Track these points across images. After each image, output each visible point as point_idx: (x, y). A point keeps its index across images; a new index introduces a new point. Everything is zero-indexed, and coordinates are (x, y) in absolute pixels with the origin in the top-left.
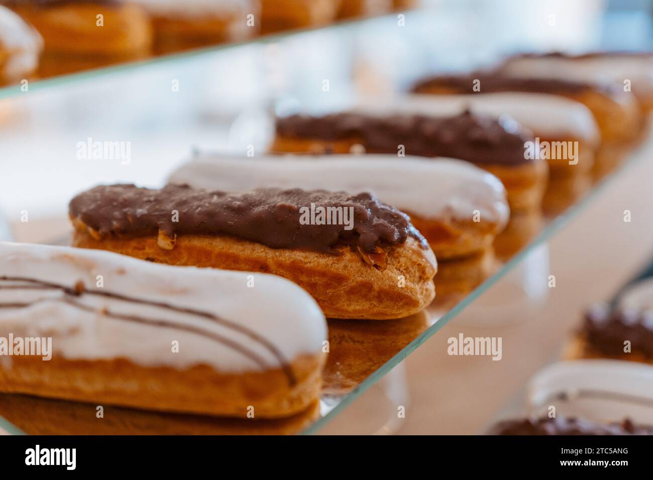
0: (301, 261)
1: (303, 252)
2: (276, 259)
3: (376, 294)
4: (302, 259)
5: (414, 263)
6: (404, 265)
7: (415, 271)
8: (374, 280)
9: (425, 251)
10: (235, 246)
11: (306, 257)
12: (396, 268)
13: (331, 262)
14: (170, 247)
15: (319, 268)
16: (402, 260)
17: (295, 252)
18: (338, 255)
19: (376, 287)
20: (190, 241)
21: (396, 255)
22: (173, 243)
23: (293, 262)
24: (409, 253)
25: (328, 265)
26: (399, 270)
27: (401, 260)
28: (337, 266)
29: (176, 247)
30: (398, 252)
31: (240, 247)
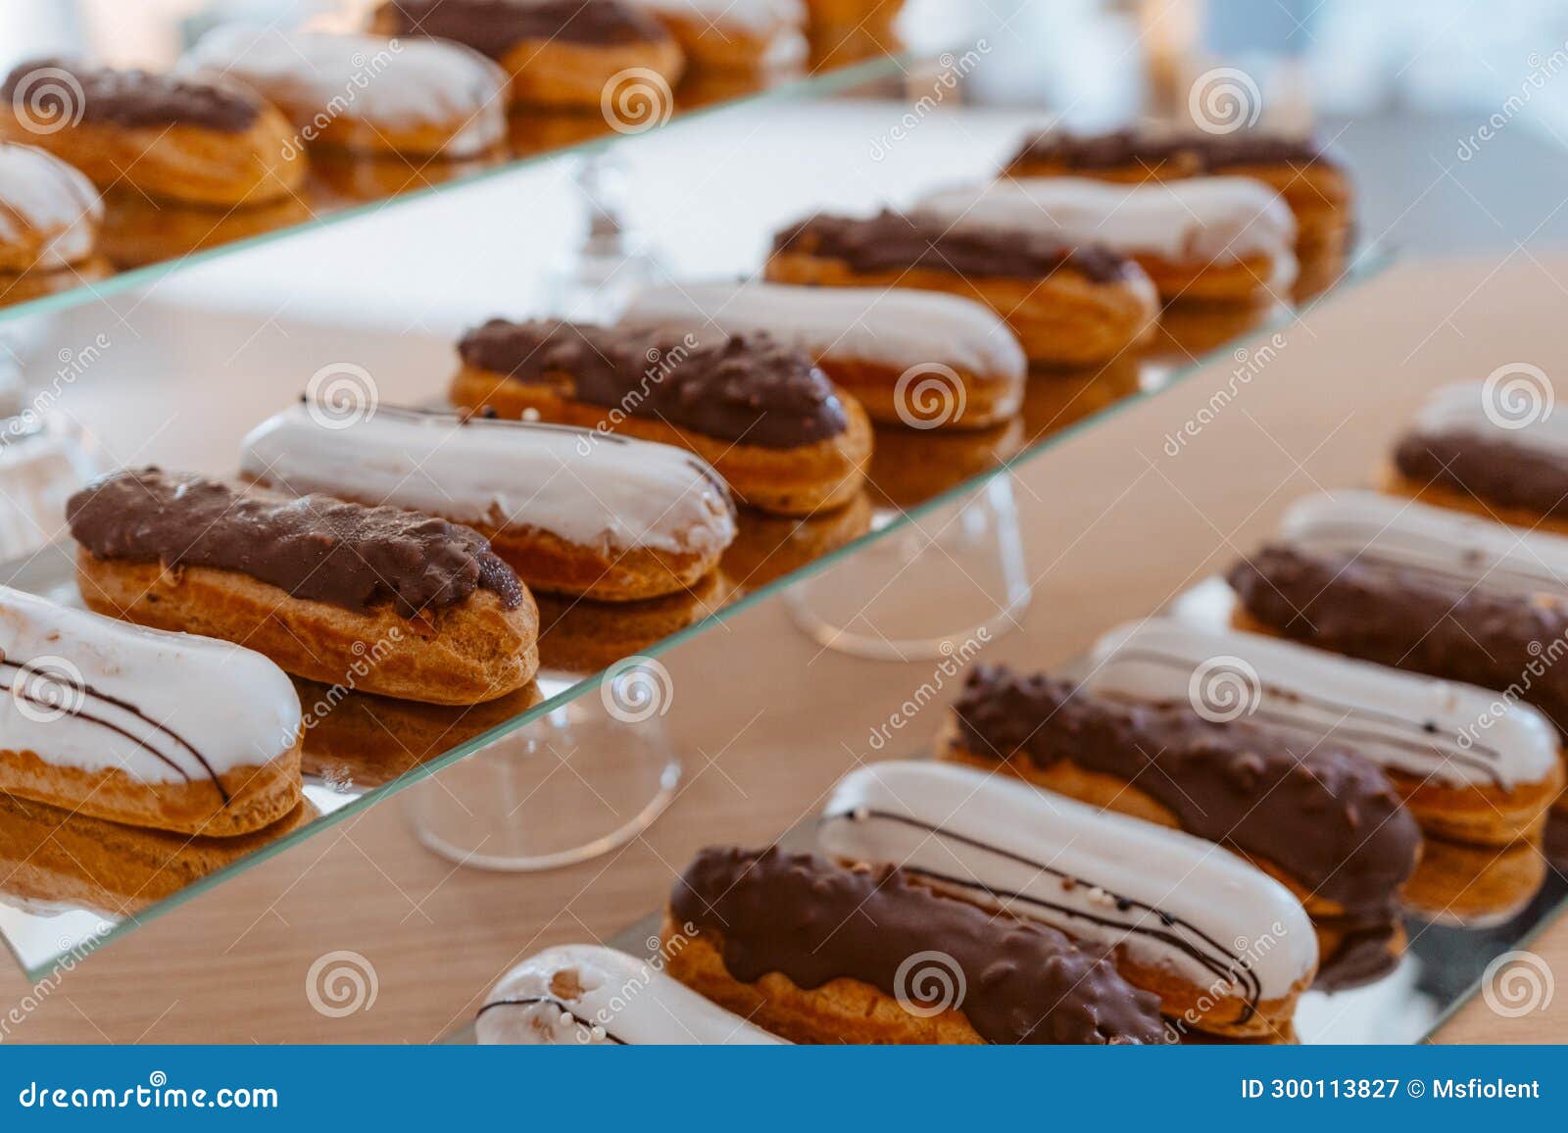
0: (326, 620)
1: (330, 607)
2: (297, 613)
3: (420, 674)
4: (328, 617)
5: (481, 633)
6: (464, 633)
7: (482, 644)
8: (416, 655)
9: (507, 614)
10: (252, 590)
11: (333, 615)
12: (453, 639)
13: (362, 625)
14: (173, 584)
15: (346, 632)
16: (463, 626)
17: (321, 606)
18: (373, 616)
19: (418, 665)
20: (200, 576)
21: (456, 619)
22: (176, 579)
23: (317, 620)
24: (474, 619)
25: (358, 629)
26: (458, 641)
27: (461, 627)
28: (369, 631)
29: (183, 582)
30: (459, 616)
31: (258, 592)
